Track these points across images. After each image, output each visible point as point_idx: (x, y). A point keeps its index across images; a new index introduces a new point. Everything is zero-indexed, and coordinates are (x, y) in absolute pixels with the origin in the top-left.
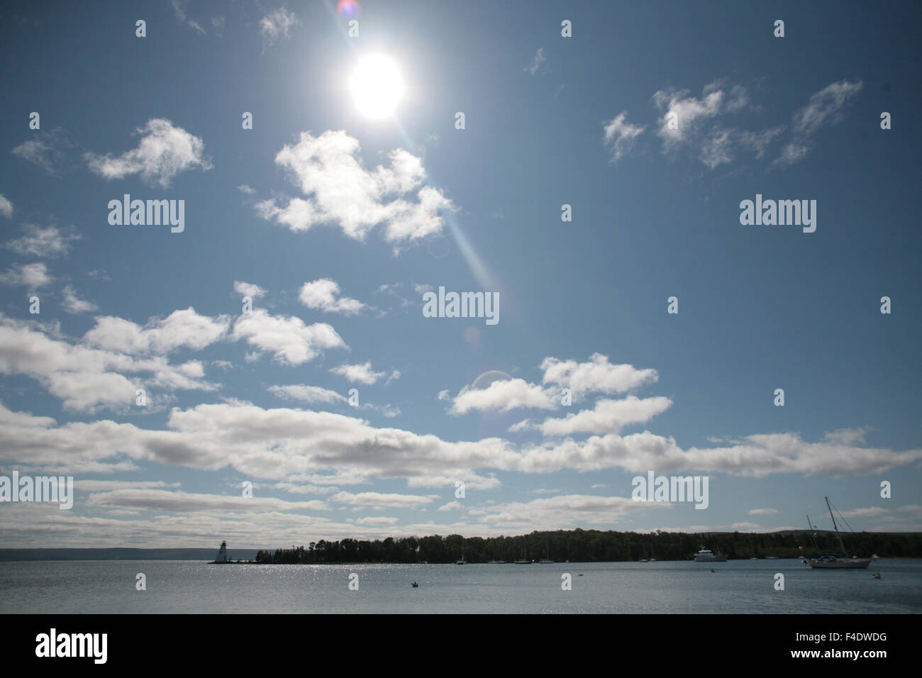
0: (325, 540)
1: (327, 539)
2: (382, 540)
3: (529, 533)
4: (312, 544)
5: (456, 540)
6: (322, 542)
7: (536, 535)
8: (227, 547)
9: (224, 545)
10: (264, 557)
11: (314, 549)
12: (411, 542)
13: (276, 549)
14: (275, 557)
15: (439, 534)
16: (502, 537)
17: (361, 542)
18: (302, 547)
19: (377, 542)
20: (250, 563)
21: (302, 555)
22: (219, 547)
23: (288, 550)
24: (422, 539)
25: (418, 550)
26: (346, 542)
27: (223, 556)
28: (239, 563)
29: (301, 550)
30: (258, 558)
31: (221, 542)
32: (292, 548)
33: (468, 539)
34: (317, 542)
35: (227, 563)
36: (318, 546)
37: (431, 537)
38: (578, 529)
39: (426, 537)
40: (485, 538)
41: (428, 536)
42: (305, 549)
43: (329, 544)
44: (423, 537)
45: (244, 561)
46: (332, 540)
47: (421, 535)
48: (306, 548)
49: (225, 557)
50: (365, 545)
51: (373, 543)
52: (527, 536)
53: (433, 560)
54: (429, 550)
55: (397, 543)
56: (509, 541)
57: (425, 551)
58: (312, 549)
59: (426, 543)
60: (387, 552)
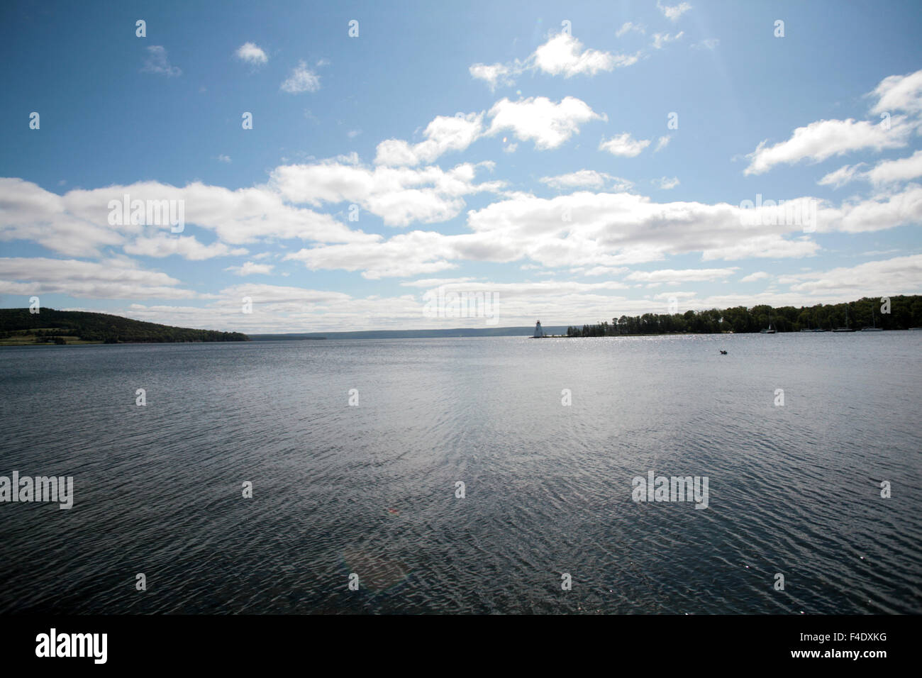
0: (627, 316)
1: (627, 315)
2: (683, 313)
3: (856, 300)
4: (615, 319)
5: (764, 310)
6: (624, 317)
7: (866, 302)
8: (542, 325)
9: (538, 323)
10: (573, 332)
11: (617, 323)
12: (715, 314)
13: (583, 325)
14: (584, 332)
16: (820, 306)
17: (661, 316)
18: (606, 322)
19: (677, 315)
20: (562, 337)
21: (607, 328)
22: (535, 325)
23: (594, 326)
24: (725, 311)
25: (721, 321)
26: (646, 316)
27: (539, 332)
28: (553, 337)
29: (605, 325)
30: (569, 333)
31: (535, 321)
32: (597, 324)
33: (777, 309)
34: (619, 318)
35: (544, 337)
36: (620, 321)
37: (734, 308)
39: (729, 309)
40: (798, 307)
41: (732, 308)
42: (609, 324)
43: (631, 319)
44: (726, 309)
45: (557, 336)
46: (633, 315)
47: (724, 307)
48: (610, 323)
49: (542, 333)
50: (666, 318)
51: (673, 316)
52: (853, 304)
53: (740, 329)
54: (734, 321)
55: (698, 316)
56: (829, 308)
57: (730, 321)
58: (615, 324)
59: (729, 314)
60: (689, 324)
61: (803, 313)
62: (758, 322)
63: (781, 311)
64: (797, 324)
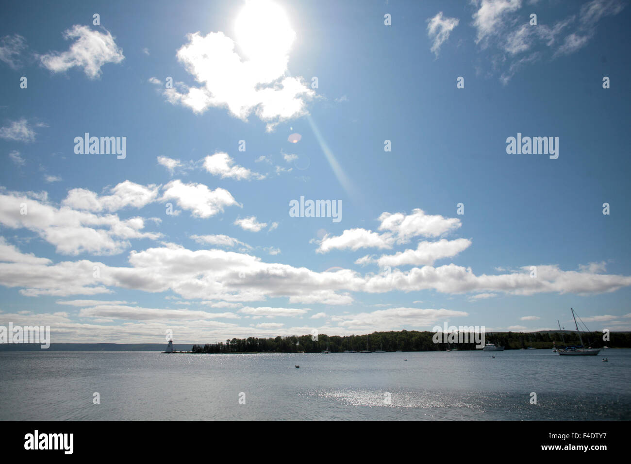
0: (237, 338)
1: (237, 337)
2: (274, 338)
3: (371, 333)
4: (228, 340)
5: (324, 338)
6: (235, 339)
7: (376, 334)
8: (173, 343)
9: (171, 341)
10: (197, 349)
11: (230, 344)
12: (294, 339)
13: (205, 344)
14: (204, 350)
15: (311, 334)
16: (353, 336)
17: (260, 339)
18: (222, 343)
19: (271, 339)
20: (188, 353)
21: (222, 347)
22: (168, 343)
23: (213, 345)
24: (300, 337)
25: (298, 344)
26: (250, 339)
27: (170, 349)
28: (181, 353)
29: (221, 345)
30: (193, 349)
31: (169, 339)
32: (215, 343)
33: (331, 337)
34: (231, 340)
35: (173, 353)
36: (232, 342)
37: (306, 336)
38: (404, 331)
39: (303, 336)
40: (342, 336)
41: (304, 335)
42: (223, 344)
43: (239, 340)
44: (301, 336)
45: (184, 352)
46: (241, 338)
47: (299, 335)
48: (225, 343)
49: (172, 349)
50: (263, 341)
51: (268, 340)
52: (369, 335)
53: (308, 350)
54: (305, 344)
55: (284, 340)
56: (358, 338)
57: (303, 345)
58: (228, 344)
59: (303, 340)
60: (278, 346)
61: (345, 340)
62: (319, 345)
63: (332, 339)
64: (340, 347)
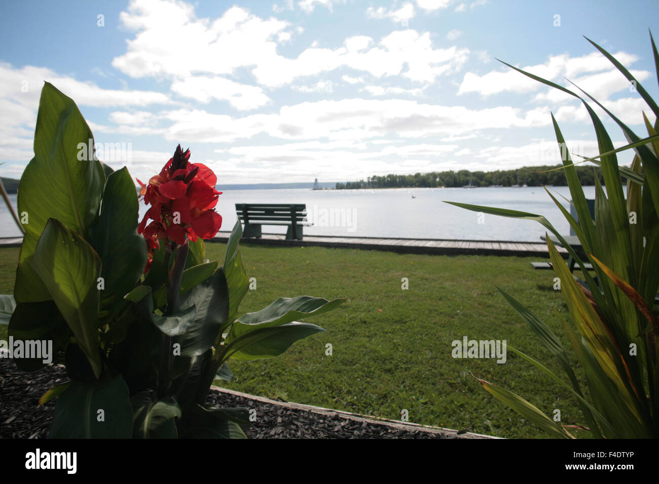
1: (377, 175)
2: (414, 174)
3: (519, 168)
4: (369, 178)
5: (465, 173)
6: (375, 176)
7: (524, 170)
8: (318, 181)
9: (316, 180)
10: (339, 186)
12: (434, 175)
13: (347, 181)
14: (347, 186)
15: (453, 170)
16: (498, 171)
17: (399, 176)
18: (363, 180)
19: (410, 176)
20: (333, 189)
21: (363, 184)
22: (314, 182)
23: (354, 182)
24: (441, 173)
25: (438, 180)
26: (389, 176)
27: (316, 186)
28: (326, 189)
29: (362, 182)
30: (337, 186)
31: (315, 179)
32: (357, 181)
33: (473, 173)
34: (372, 177)
35: (320, 189)
36: (372, 179)
37: (447, 172)
39: (443, 172)
40: (486, 171)
41: (445, 171)
43: (379, 178)
45: (329, 188)
46: (381, 175)
47: (440, 171)
48: (366, 180)
49: (318, 187)
50: (402, 178)
51: (407, 177)
52: (517, 170)
53: (448, 185)
54: (445, 180)
55: (424, 176)
56: (504, 173)
57: (443, 180)
58: (369, 180)
59: (443, 175)
60: (417, 182)
61: (488, 176)
62: (460, 181)
63: (475, 174)
64: (483, 183)
